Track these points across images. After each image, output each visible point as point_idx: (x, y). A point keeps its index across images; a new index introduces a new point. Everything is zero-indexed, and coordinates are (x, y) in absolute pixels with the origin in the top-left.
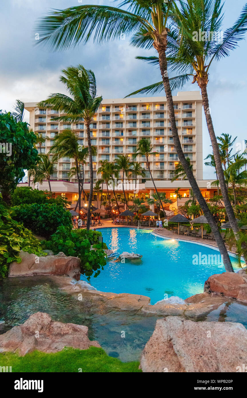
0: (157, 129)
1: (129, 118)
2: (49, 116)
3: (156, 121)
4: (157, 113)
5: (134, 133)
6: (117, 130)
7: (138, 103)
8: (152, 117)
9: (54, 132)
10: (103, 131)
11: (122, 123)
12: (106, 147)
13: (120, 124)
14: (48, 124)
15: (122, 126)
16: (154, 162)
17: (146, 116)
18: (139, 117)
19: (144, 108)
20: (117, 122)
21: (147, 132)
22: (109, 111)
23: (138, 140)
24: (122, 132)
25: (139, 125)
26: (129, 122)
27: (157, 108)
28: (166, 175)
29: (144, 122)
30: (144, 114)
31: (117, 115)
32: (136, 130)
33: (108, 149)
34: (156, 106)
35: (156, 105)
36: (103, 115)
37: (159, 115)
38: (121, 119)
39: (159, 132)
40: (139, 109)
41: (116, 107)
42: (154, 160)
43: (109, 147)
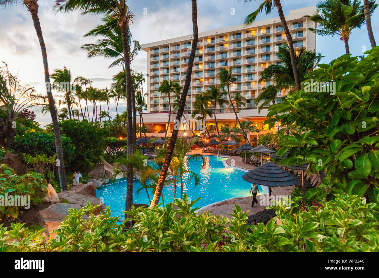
0: (262, 55)
1: (232, 47)
2: (161, 54)
3: (262, 46)
4: (262, 37)
5: (238, 61)
6: (221, 61)
7: (242, 30)
8: (257, 43)
9: (166, 68)
10: (208, 62)
11: (226, 53)
12: (212, 78)
13: (225, 54)
14: (161, 61)
15: (226, 56)
16: (259, 90)
17: (251, 42)
18: (244, 45)
19: (249, 34)
20: (222, 53)
21: (252, 60)
22: (214, 42)
24: (227, 62)
25: (244, 53)
26: (234, 51)
27: (263, 32)
29: (248, 49)
30: (248, 40)
31: (221, 45)
32: (240, 58)
33: (214, 80)
34: (262, 30)
35: (261, 29)
36: (209, 47)
37: (265, 40)
38: (226, 48)
39: (265, 58)
40: (244, 36)
41: (220, 37)
42: (259, 87)
43: (214, 78)
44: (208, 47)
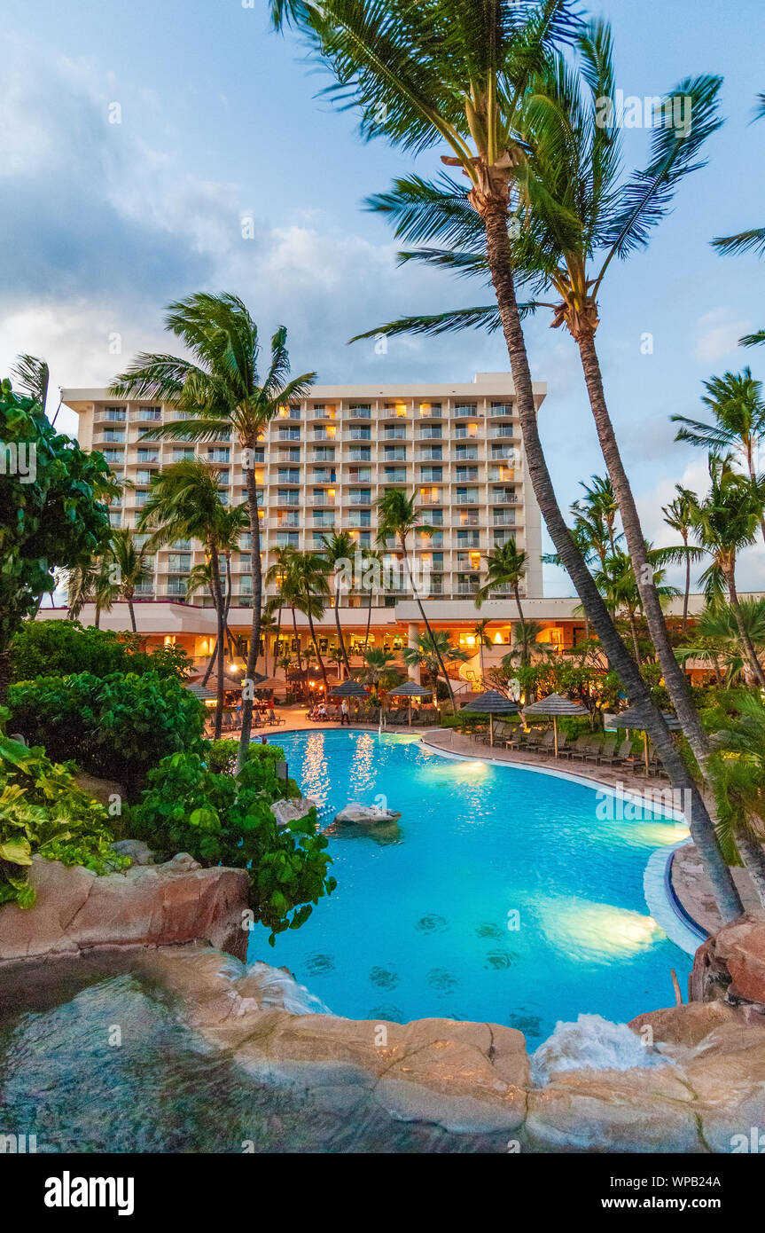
0: (423, 467)
1: (350, 436)
2: (132, 426)
3: (423, 445)
4: (423, 424)
5: (363, 475)
6: (319, 468)
7: (377, 398)
8: (411, 434)
9: (147, 470)
10: (282, 469)
11: (332, 449)
12: (290, 511)
13: (328, 453)
14: (131, 447)
15: (333, 457)
16: (416, 552)
17: (397, 432)
18: (377, 435)
19: (391, 411)
20: (319, 447)
21: (398, 474)
22: (298, 416)
23: (375, 495)
24: (333, 472)
25: (377, 456)
26: (352, 446)
27: (425, 411)
28: (449, 586)
29: (389, 447)
30: (389, 426)
31: (319, 427)
32: (369, 468)
33: (296, 516)
34: (421, 407)
35: (421, 404)
36: (283, 426)
37: (430, 431)
38: (329, 438)
39: (430, 474)
40: (376, 414)
41: (316, 407)
42: (418, 546)
43: (297, 511)
44: (281, 428)
